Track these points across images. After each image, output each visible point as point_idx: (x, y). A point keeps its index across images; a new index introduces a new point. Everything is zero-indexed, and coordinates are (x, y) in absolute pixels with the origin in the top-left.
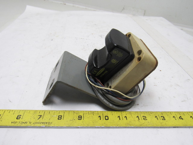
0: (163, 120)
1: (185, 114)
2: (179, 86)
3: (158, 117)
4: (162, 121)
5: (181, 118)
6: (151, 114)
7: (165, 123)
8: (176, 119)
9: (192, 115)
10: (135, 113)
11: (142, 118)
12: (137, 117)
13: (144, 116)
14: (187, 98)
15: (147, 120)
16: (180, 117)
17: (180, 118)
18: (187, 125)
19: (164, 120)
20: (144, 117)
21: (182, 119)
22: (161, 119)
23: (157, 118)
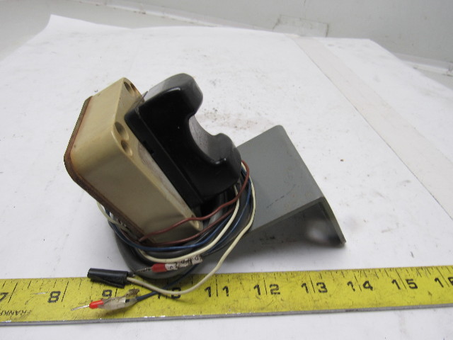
0: (320, 291)
1: (379, 275)
2: (381, 196)
3: (309, 285)
4: (317, 295)
5: (367, 285)
6: (293, 279)
7: (324, 300)
8: (354, 290)
9: (396, 277)
10: (251, 278)
11: (269, 290)
12: (255, 288)
13: (274, 285)
14: (397, 224)
15: (279, 293)
16: (367, 282)
17: (364, 285)
18: (380, 304)
19: (324, 292)
20: (273, 287)
21: (371, 288)
22: (317, 291)
23: (307, 290)
